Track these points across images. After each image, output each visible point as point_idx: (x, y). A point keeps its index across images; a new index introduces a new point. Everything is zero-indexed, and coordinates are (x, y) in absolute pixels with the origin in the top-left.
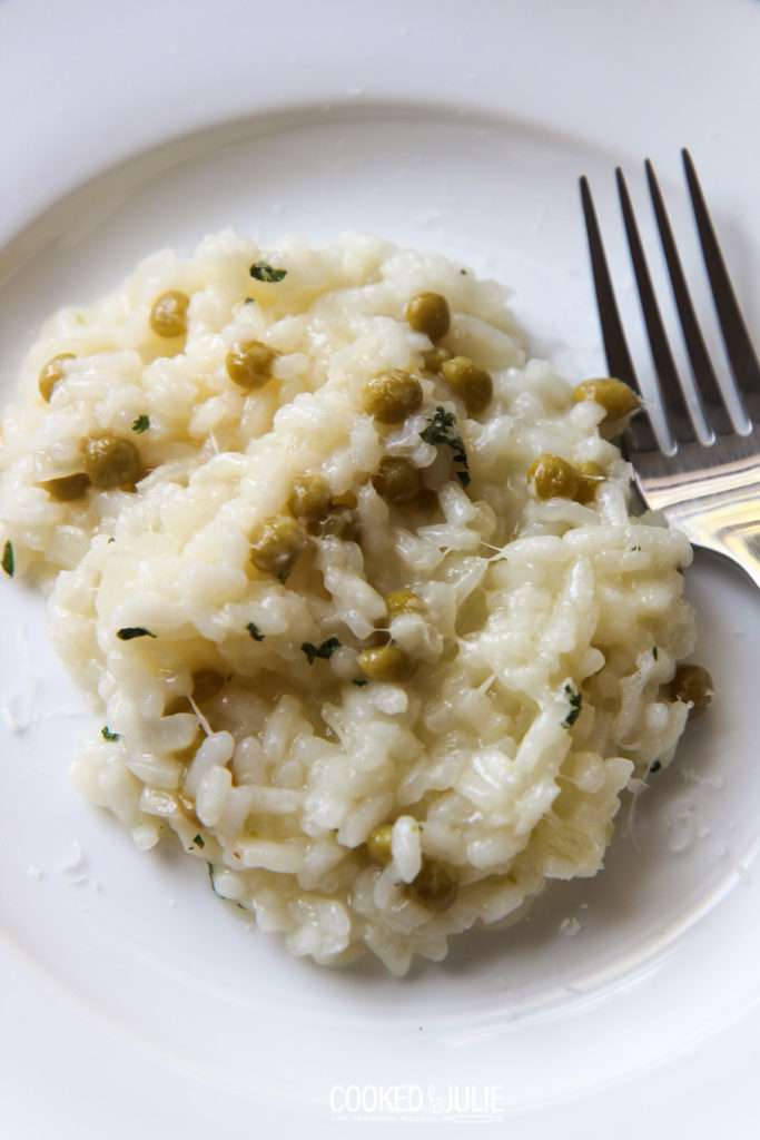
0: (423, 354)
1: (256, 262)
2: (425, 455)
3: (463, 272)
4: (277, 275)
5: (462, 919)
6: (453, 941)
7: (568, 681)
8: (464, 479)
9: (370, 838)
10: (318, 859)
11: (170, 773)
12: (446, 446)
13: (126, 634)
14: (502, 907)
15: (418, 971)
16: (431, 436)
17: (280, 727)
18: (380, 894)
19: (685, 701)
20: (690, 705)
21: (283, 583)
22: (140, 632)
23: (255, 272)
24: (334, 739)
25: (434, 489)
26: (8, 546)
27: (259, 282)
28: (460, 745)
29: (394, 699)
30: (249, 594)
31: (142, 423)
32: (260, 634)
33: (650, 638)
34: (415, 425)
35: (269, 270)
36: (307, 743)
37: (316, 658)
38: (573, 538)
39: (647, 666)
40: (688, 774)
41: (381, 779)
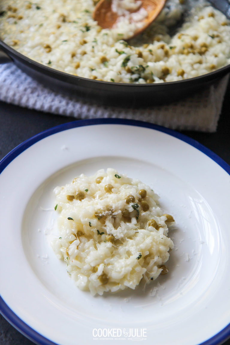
0: (139, 198)
1: (117, 174)
2: (131, 209)
3: (152, 190)
4: (119, 177)
5: (107, 288)
6: (104, 292)
7: (141, 253)
8: (137, 218)
9: (96, 266)
10: (86, 267)
11: (67, 244)
12: (136, 211)
13: (69, 219)
14: (115, 289)
15: (97, 296)
16: (133, 207)
17: (89, 244)
18: (94, 277)
19: (162, 269)
20: (162, 270)
21: (99, 220)
22: (72, 219)
23: (116, 176)
24: (97, 249)
25: (131, 217)
26: (57, 205)
27: (116, 178)
28: (118, 257)
29: (109, 244)
30: (92, 218)
31: (87, 190)
32: (91, 225)
33: (159, 255)
34: (131, 204)
35: (118, 176)
36: (92, 248)
37: (99, 235)
38: (152, 233)
39: (156, 259)
40: (159, 284)
41: (101, 256)
